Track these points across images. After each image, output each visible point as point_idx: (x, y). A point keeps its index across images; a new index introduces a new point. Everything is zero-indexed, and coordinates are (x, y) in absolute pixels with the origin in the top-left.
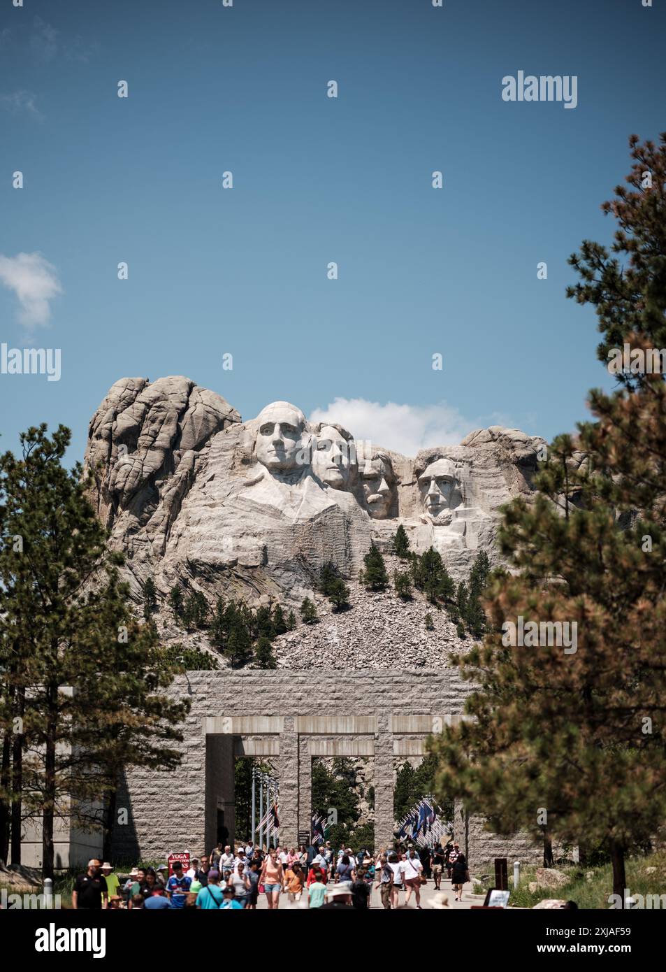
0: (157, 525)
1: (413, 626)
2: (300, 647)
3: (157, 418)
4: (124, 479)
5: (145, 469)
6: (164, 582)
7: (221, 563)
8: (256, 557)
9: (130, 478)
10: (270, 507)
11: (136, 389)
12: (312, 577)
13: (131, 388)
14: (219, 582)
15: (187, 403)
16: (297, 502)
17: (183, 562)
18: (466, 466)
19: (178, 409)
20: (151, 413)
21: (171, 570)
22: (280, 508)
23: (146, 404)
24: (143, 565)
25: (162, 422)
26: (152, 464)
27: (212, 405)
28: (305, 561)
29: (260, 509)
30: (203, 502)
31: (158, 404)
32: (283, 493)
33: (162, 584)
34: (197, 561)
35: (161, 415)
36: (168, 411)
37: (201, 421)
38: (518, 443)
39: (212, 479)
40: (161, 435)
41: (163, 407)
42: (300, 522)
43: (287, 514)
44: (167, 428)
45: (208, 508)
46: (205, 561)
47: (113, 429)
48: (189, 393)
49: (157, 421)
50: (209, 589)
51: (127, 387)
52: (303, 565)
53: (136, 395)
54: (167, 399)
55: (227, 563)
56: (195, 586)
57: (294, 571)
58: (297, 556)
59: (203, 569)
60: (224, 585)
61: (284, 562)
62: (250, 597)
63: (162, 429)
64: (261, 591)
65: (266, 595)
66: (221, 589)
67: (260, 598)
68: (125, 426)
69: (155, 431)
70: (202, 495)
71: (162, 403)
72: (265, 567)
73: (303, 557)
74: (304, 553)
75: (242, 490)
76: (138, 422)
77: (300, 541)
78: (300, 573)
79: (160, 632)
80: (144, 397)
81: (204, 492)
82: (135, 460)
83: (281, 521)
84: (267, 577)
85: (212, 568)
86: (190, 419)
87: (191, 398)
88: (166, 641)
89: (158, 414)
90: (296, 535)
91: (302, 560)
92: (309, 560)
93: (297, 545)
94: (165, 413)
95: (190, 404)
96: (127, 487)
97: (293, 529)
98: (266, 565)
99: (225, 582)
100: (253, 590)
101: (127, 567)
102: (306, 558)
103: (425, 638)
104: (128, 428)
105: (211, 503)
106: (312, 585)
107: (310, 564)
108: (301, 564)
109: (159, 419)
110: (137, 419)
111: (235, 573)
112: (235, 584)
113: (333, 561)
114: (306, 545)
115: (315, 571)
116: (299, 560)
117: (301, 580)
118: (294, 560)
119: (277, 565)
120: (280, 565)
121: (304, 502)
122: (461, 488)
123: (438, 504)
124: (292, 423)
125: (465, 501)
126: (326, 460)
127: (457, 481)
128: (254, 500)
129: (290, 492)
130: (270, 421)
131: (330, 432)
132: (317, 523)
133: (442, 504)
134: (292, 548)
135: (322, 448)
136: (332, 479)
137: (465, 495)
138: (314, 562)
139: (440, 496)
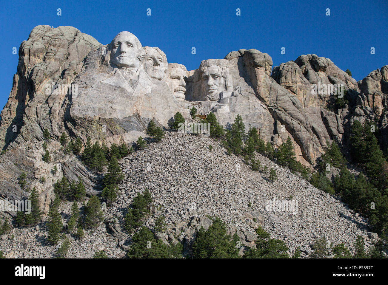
0: (54, 99)
1: (202, 150)
3: (56, 44)
4: (35, 74)
5: (48, 69)
6: (57, 130)
7: (90, 117)
8: (111, 114)
9: (38, 74)
11: (45, 30)
12: (144, 126)
13: (43, 30)
14: (89, 129)
15: (75, 39)
16: (135, 85)
19: (68, 40)
20: (53, 41)
21: (61, 123)
23: (50, 37)
25: (59, 46)
26: (53, 68)
27: (89, 41)
28: (139, 116)
29: (114, 88)
30: (81, 86)
31: (57, 37)
32: (127, 80)
34: (76, 116)
36: (62, 41)
37: (82, 48)
39: (86, 75)
40: (58, 53)
41: (60, 39)
43: (129, 91)
44: (62, 50)
46: (81, 116)
47: (31, 48)
48: (76, 35)
49: (57, 46)
50: (83, 132)
51: (40, 29)
52: (139, 119)
53: (45, 33)
54: (63, 35)
55: (93, 117)
56: (75, 131)
57: (133, 122)
58: (135, 114)
59: (79, 121)
60: (92, 130)
61: (128, 117)
62: (107, 136)
63: (59, 50)
64: (114, 133)
65: (117, 135)
66: (90, 132)
67: (114, 137)
68: (38, 47)
69: (55, 51)
70: (80, 83)
71: (60, 37)
72: (116, 119)
73: (138, 114)
74: (139, 112)
75: (103, 79)
76: (45, 46)
77: (137, 106)
78: (137, 123)
79: (52, 156)
80: (49, 34)
81: (81, 81)
82: (42, 65)
83: (126, 94)
84: (118, 125)
85: (85, 121)
86: (75, 47)
87: (77, 37)
88: (56, 161)
89: (57, 42)
90: (134, 102)
91: (138, 116)
92: (142, 116)
93: (135, 107)
94: (60, 42)
95: (76, 39)
96: (37, 79)
97: (133, 99)
98: (117, 119)
99: (93, 128)
100: (109, 132)
101: (36, 122)
102: (140, 115)
103: (209, 156)
104: (39, 48)
105: (85, 86)
106: (144, 130)
107: (142, 118)
108: (137, 118)
109: (57, 45)
110: (44, 44)
111: (99, 123)
112: (98, 129)
113: (155, 117)
114: (140, 108)
115: (145, 122)
116: (136, 116)
117: (137, 127)
118: (133, 116)
119: (123, 119)
120: (125, 119)
121: (139, 84)
122: (225, 80)
123: (213, 89)
124: (131, 42)
125: (228, 88)
126: (151, 66)
127: (223, 77)
128: (110, 83)
129: (131, 79)
130: (119, 41)
131: (153, 51)
132: (146, 96)
133: (215, 89)
134: (132, 109)
135: (149, 59)
136: (155, 76)
137: (227, 85)
138: (145, 117)
139: (214, 85)
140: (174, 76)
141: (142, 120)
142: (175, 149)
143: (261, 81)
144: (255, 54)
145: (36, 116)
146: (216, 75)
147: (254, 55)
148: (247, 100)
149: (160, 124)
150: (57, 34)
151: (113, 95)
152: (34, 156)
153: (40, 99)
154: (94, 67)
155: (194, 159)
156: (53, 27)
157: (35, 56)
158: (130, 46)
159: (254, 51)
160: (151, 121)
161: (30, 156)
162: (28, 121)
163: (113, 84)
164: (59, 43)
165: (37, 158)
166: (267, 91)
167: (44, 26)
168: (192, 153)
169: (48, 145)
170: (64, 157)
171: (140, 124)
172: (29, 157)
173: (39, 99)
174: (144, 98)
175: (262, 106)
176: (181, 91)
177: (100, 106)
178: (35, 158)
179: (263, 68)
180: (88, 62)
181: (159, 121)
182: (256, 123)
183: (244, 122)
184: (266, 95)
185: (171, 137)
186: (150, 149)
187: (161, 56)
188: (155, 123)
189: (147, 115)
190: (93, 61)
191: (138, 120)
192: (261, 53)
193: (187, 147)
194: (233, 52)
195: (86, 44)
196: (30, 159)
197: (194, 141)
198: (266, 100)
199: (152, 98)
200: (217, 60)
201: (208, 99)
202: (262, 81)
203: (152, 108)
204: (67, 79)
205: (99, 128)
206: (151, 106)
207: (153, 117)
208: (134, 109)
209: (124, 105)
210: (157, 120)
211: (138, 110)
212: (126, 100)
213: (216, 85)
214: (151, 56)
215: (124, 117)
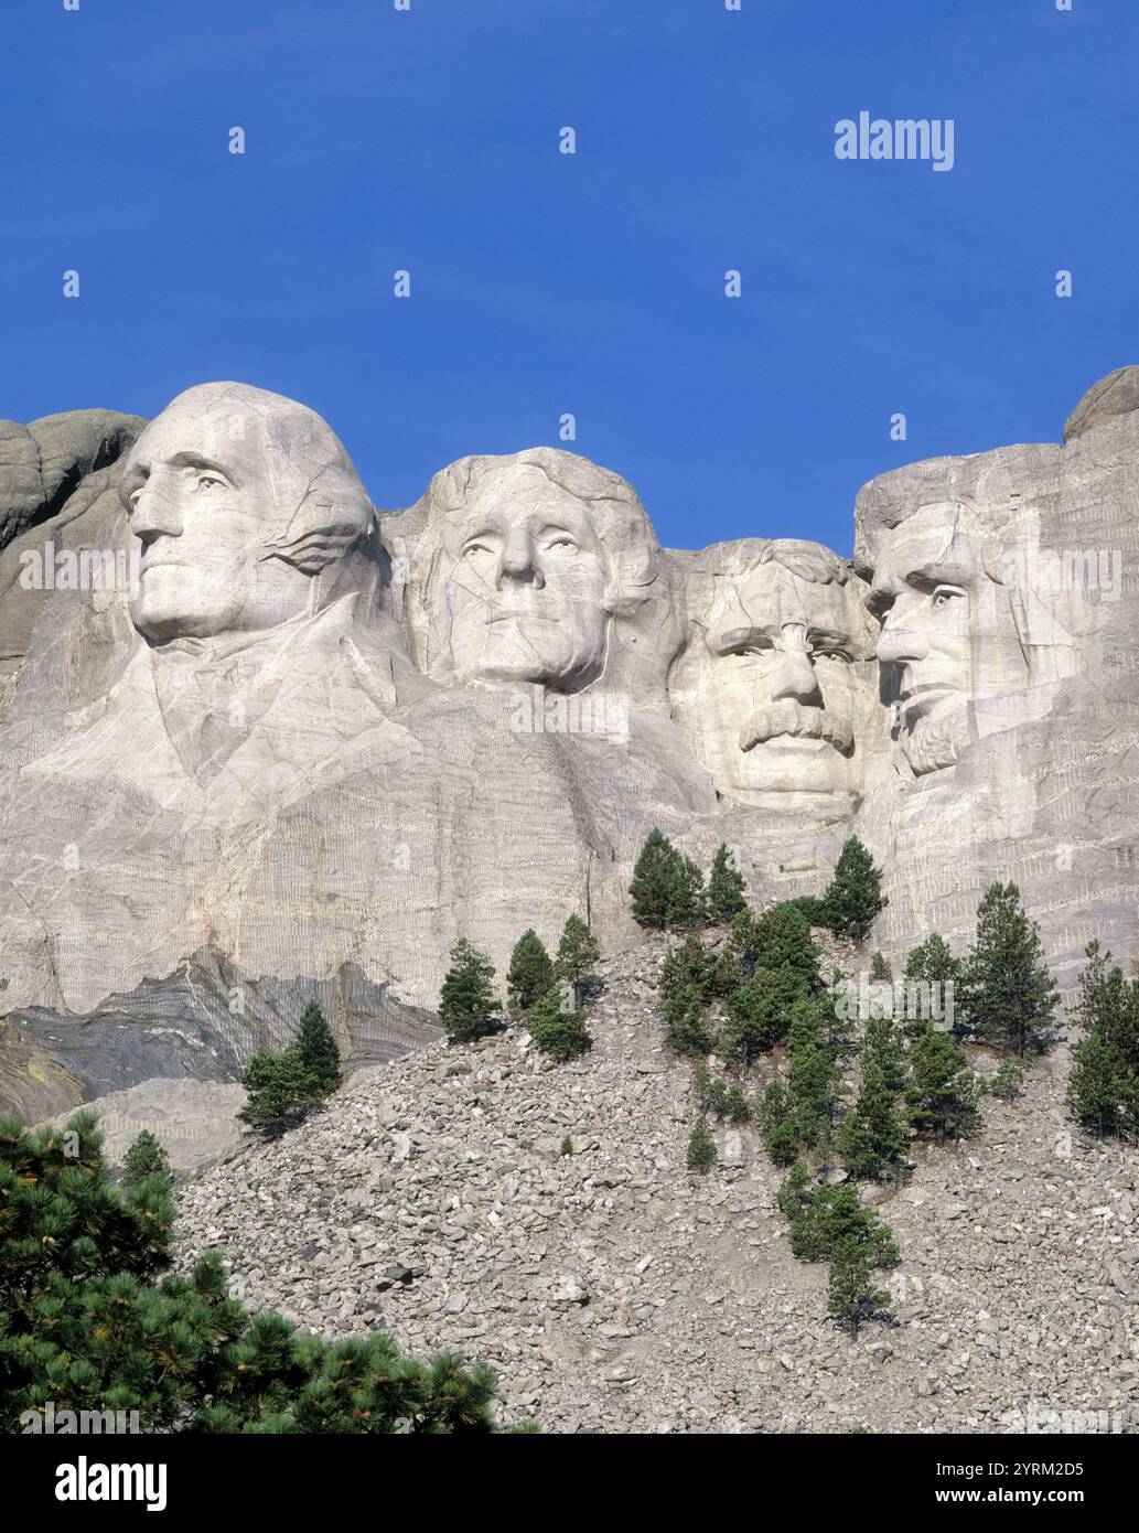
12: (261, 1038)
16: (218, 753)
18: (1029, 514)
28: (226, 972)
32: (175, 729)
43: (170, 801)
52: (222, 990)
57: (173, 1021)
72: (43, 1017)
73: (222, 961)
74: (223, 943)
77: (210, 899)
93: (194, 914)
97: (180, 856)
102: (236, 959)
108: (212, 989)
114: (233, 910)
115: (274, 1009)
116: (202, 976)
117: (203, 1050)
118: (182, 976)
119: (106, 1003)
120: (115, 1004)
121: (246, 746)
122: (1010, 606)
123: (925, 688)
124: (207, 452)
125: (1033, 656)
126: (480, 590)
127: (992, 580)
129: (208, 718)
131: (511, 482)
132: (287, 817)
133: (939, 685)
134: (174, 930)
135: (475, 548)
136: (495, 662)
137: (1027, 635)
138: (270, 971)
139: (932, 653)
140: (727, 636)
141: (246, 994)
146: (933, 574)
149: (403, 1008)
158: (212, 481)
176: (786, 741)
181: (396, 989)
187: (563, 511)
199: (345, 829)
203: (332, 897)
206: (330, 886)
207: (335, 968)
208: (192, 923)
209: (119, 906)
210: (379, 982)
211: (222, 928)
212: (131, 873)
213: (945, 651)
214: (481, 526)
215: (107, 994)
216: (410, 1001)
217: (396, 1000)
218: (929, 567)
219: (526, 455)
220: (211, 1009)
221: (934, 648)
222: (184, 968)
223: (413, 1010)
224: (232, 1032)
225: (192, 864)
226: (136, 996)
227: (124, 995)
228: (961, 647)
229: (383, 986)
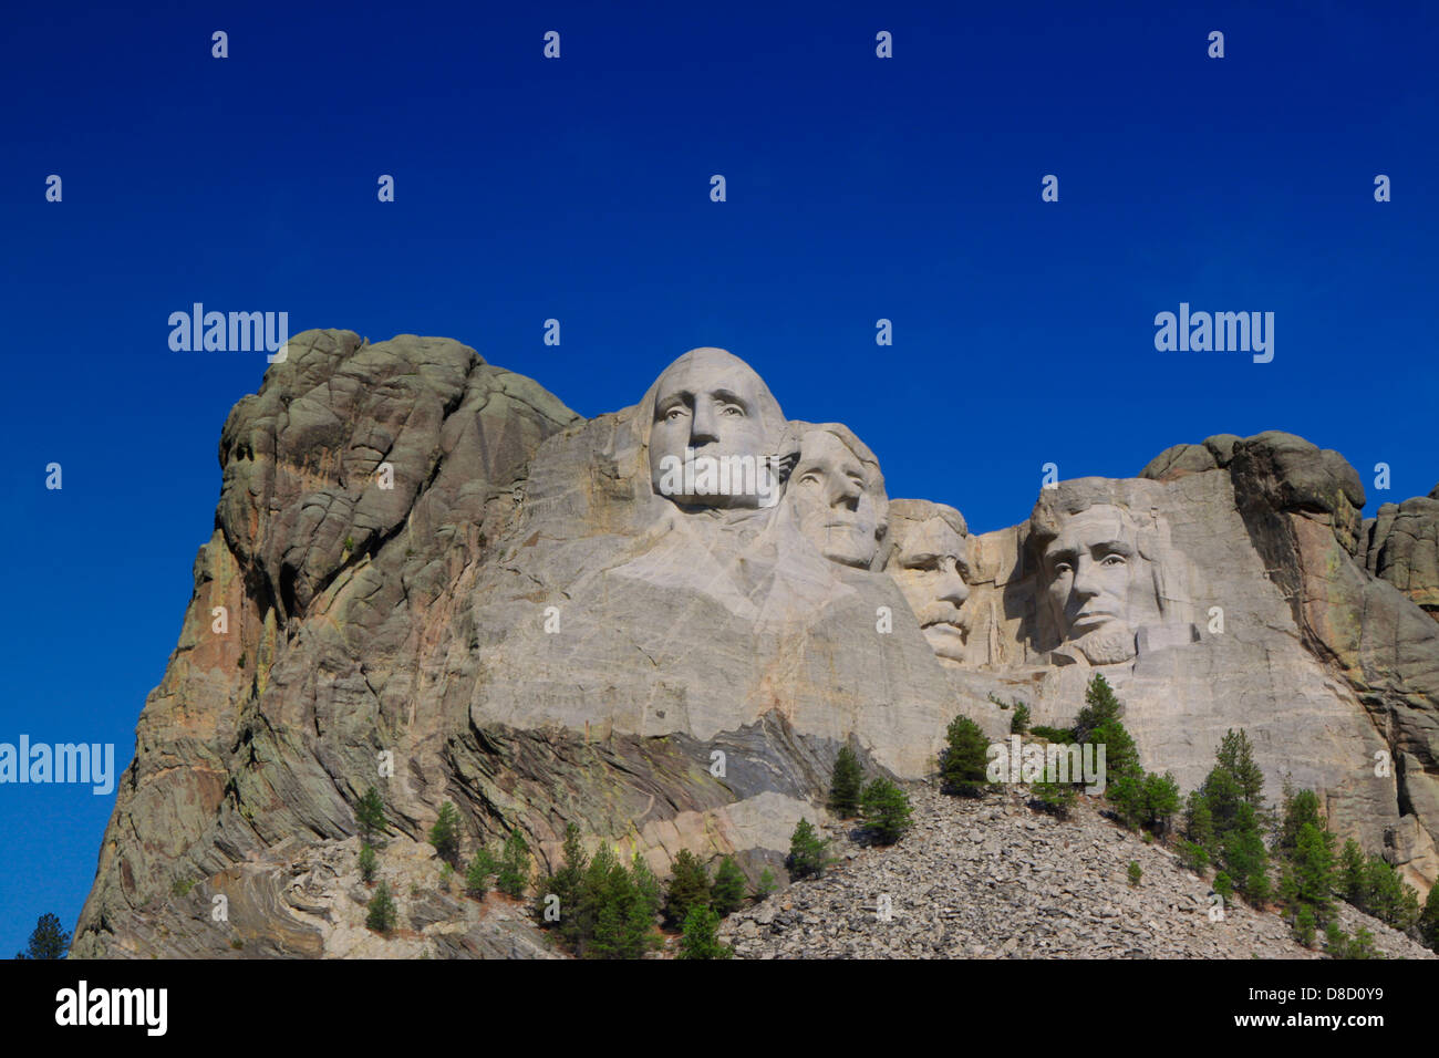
0: (391, 649)
1: (1097, 878)
2: (797, 933)
3: (390, 411)
4: (306, 540)
5: (360, 519)
6: (410, 792)
7: (565, 730)
8: (661, 715)
9: (321, 537)
10: (692, 594)
11: (338, 351)
12: (809, 773)
13: (327, 347)
14: (561, 786)
15: (466, 388)
16: (760, 585)
17: (462, 737)
18: (1162, 521)
19: (441, 394)
20: (375, 398)
21: (430, 759)
22: (716, 597)
23: (360, 378)
24: (354, 752)
25: (402, 420)
26: (379, 515)
27: (527, 399)
28: (787, 728)
29: (668, 602)
30: (515, 591)
31: (393, 379)
32: (724, 563)
33: (404, 794)
34: (502, 727)
35: (398, 404)
36: (417, 396)
37: (501, 430)
38: (1290, 457)
39: (532, 542)
40: (399, 449)
41: (406, 387)
42: (773, 629)
43: (737, 611)
44: (417, 435)
45: (528, 603)
46: (522, 727)
47: (279, 427)
48: (469, 372)
49: (392, 420)
50: (534, 801)
51: (316, 345)
52: (784, 738)
53: (338, 363)
54: (416, 373)
55: (583, 731)
56: (497, 797)
57: (762, 754)
58: (766, 715)
59: (516, 748)
60: (576, 789)
61: (736, 729)
62: (648, 818)
63: (402, 438)
64: (678, 803)
65: (692, 813)
66: (569, 800)
67: (676, 821)
68: (310, 423)
69: (384, 438)
70: (509, 577)
71: (404, 379)
72: (685, 740)
73: (782, 718)
74: (784, 708)
75: (615, 560)
76: (341, 419)
77: (775, 678)
78: (777, 760)
79: (402, 905)
80: (358, 364)
81: (515, 570)
82: (333, 498)
83: (722, 628)
84: (693, 764)
85: (542, 746)
86: (471, 423)
87: (474, 382)
88: (420, 928)
89: (391, 402)
90: (762, 660)
91: (779, 726)
92: (799, 726)
93: (765, 687)
94: (409, 401)
95: (474, 393)
96: (312, 559)
97: (755, 648)
98: (688, 736)
99: (578, 782)
100: (657, 800)
101: (311, 758)
102: (791, 720)
103: (1135, 904)
104: (315, 428)
105: (533, 591)
106: (808, 791)
107: (800, 737)
108: (779, 737)
109: (396, 414)
110: (337, 411)
111: (607, 756)
112: (605, 785)
113: (858, 732)
114: (790, 688)
115: (815, 756)
116: (772, 727)
117: (782, 776)
118: (760, 726)
119: (716, 737)
120: (724, 738)
121: (777, 584)
122: (1154, 574)
123: (1100, 613)
124: (739, 393)
125: (1165, 605)
126: (818, 505)
127: (1143, 557)
128: (647, 580)
129: (742, 560)
130: (683, 387)
131: (825, 442)
132: (814, 635)
133: (1109, 613)
134: (753, 695)
135: (809, 478)
136: (837, 552)
137: (1164, 592)
138: (811, 731)
139: (1103, 593)
140: (917, 557)
141: (798, 743)
142: (972, 873)
143: (1322, 572)
144: (1287, 451)
145: (309, 731)
146: (1113, 547)
147: (1285, 456)
148: (1260, 659)
149: (879, 766)
150: (394, 367)
151: (665, 630)
152: (323, 903)
153: (329, 654)
154: (568, 506)
155: (1066, 920)
156: (366, 339)
157: (298, 463)
158: (736, 411)
159: (1280, 439)
160: (843, 752)
161: (303, 904)
162: (274, 750)
163: (662, 582)
164: (402, 406)
165: (335, 916)
166: (1349, 618)
167: (333, 331)
168: (1056, 891)
169: (378, 858)
170: (456, 914)
171: (793, 763)
172: (300, 909)
173: (324, 650)
174: (805, 643)
175: (1331, 687)
176: (945, 625)
177: (608, 676)
178: (324, 913)
179: (1325, 518)
180: (538, 490)
181: (874, 753)
182: (1307, 764)
183: (1257, 758)
184: (1348, 641)
185: (940, 824)
186: (852, 877)
187: (856, 465)
188: (859, 760)
189: (819, 722)
190: (564, 483)
191: (780, 746)
192: (1313, 446)
193: (1027, 867)
194: (1180, 447)
195: (518, 412)
196: (302, 917)
197: (1049, 841)
198: (1349, 658)
199: (842, 648)
200: (1113, 481)
201: (1079, 657)
202: (1327, 572)
203: (840, 689)
204: (449, 562)
205: (608, 781)
206: (838, 682)
207: (846, 735)
208: (764, 693)
209: (719, 674)
210: (866, 747)
211: (782, 698)
212: (723, 653)
213: (1111, 593)
214: (815, 465)
215: (718, 731)
216: (881, 762)
217: (874, 760)
218: (1112, 543)
219: (829, 426)
220: (777, 749)
221: (1106, 590)
222: (760, 722)
223: (883, 768)
224: (792, 767)
225: (762, 654)
226: (737, 735)
227: (728, 733)
228: (1123, 593)
229: (869, 750)
